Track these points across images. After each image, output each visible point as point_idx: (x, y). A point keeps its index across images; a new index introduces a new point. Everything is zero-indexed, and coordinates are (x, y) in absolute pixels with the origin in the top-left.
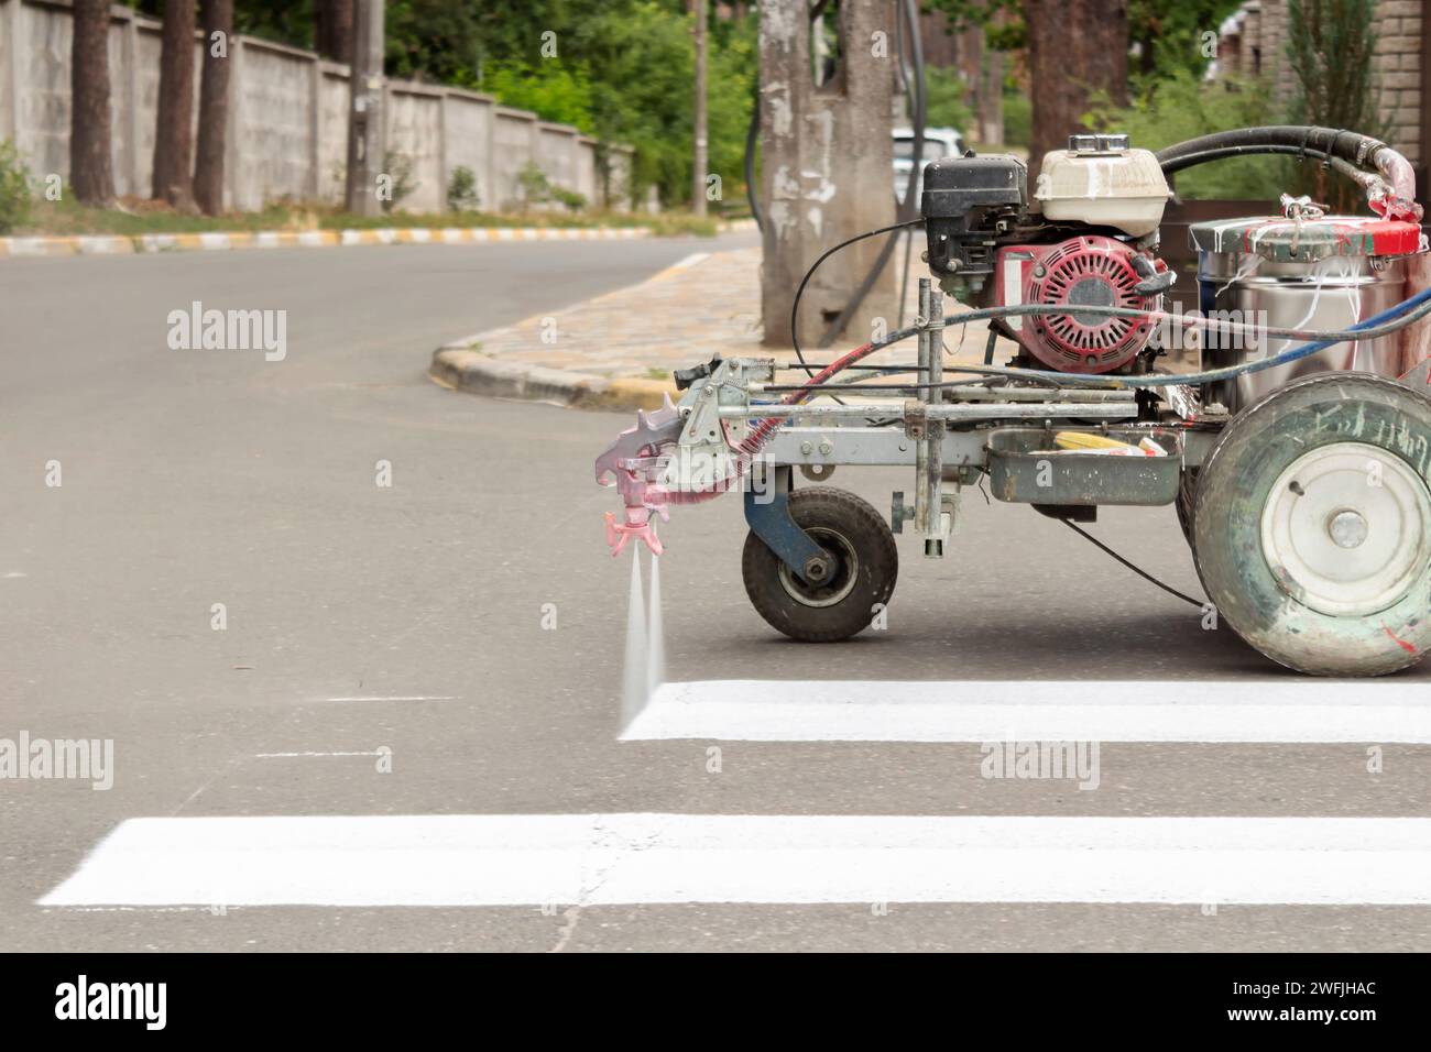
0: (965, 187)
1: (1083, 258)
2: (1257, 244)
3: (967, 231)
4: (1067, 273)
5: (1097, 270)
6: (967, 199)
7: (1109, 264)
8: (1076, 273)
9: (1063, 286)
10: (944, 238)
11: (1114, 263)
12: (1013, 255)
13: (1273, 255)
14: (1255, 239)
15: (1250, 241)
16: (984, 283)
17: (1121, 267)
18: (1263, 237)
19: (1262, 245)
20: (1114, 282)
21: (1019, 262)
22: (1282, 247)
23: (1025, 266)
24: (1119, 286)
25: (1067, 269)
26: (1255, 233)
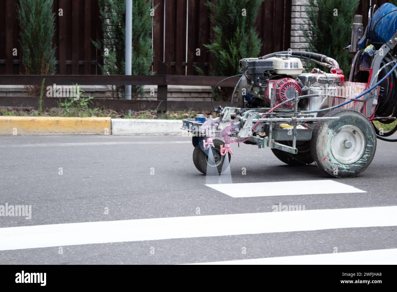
0: (263, 66)
1: (289, 83)
2: (318, 80)
3: (263, 77)
4: (286, 87)
5: (292, 86)
6: (264, 69)
7: (294, 84)
8: (287, 87)
9: (285, 89)
10: (258, 78)
11: (295, 84)
12: (271, 82)
13: (323, 82)
14: (318, 79)
15: (316, 79)
16: (265, 89)
17: (297, 85)
18: (319, 78)
19: (320, 80)
20: (295, 89)
21: (272, 84)
22: (325, 80)
23: (273, 85)
24: (296, 90)
25: (285, 85)
26: (317, 77)
